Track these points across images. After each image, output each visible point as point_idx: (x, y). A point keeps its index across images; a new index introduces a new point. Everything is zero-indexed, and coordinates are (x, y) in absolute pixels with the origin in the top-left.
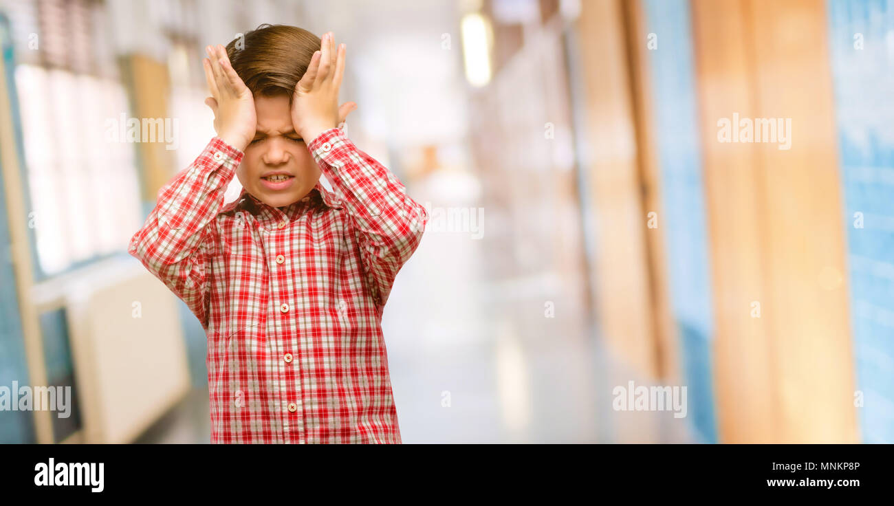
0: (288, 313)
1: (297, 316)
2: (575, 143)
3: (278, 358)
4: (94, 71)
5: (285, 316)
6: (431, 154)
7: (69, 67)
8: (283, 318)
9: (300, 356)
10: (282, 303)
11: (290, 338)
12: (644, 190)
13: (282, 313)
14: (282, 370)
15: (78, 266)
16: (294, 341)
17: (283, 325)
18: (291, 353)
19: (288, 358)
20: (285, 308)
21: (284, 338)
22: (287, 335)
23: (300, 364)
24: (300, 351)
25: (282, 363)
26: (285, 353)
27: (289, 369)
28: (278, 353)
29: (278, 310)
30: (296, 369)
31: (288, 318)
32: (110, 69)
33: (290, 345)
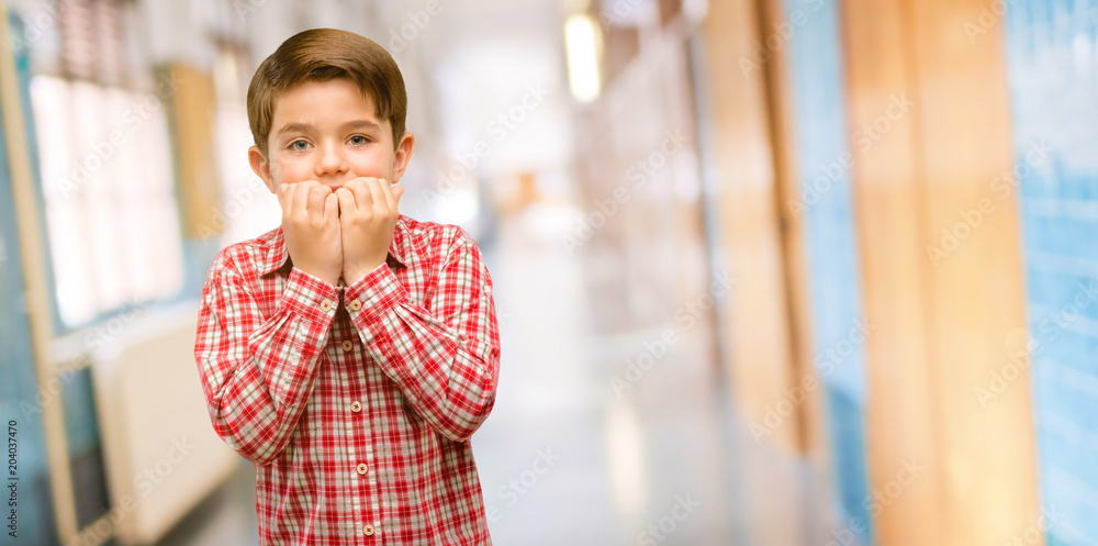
0: (361, 412)
1: (371, 416)
2: (701, 169)
3: (349, 469)
4: (125, 84)
5: (357, 416)
6: (528, 181)
7: (95, 78)
8: (354, 419)
9: (377, 467)
10: (353, 401)
11: (363, 444)
12: (784, 225)
13: (353, 413)
14: (355, 483)
15: (106, 317)
16: (369, 448)
17: (355, 428)
18: (365, 462)
19: (362, 469)
20: (356, 407)
21: (356, 444)
22: (359, 441)
23: (377, 476)
24: (376, 460)
25: (354, 475)
26: (358, 462)
27: (364, 482)
28: (348, 463)
29: (348, 409)
30: (372, 482)
31: (361, 418)
32: (143, 80)
33: (364, 453)
